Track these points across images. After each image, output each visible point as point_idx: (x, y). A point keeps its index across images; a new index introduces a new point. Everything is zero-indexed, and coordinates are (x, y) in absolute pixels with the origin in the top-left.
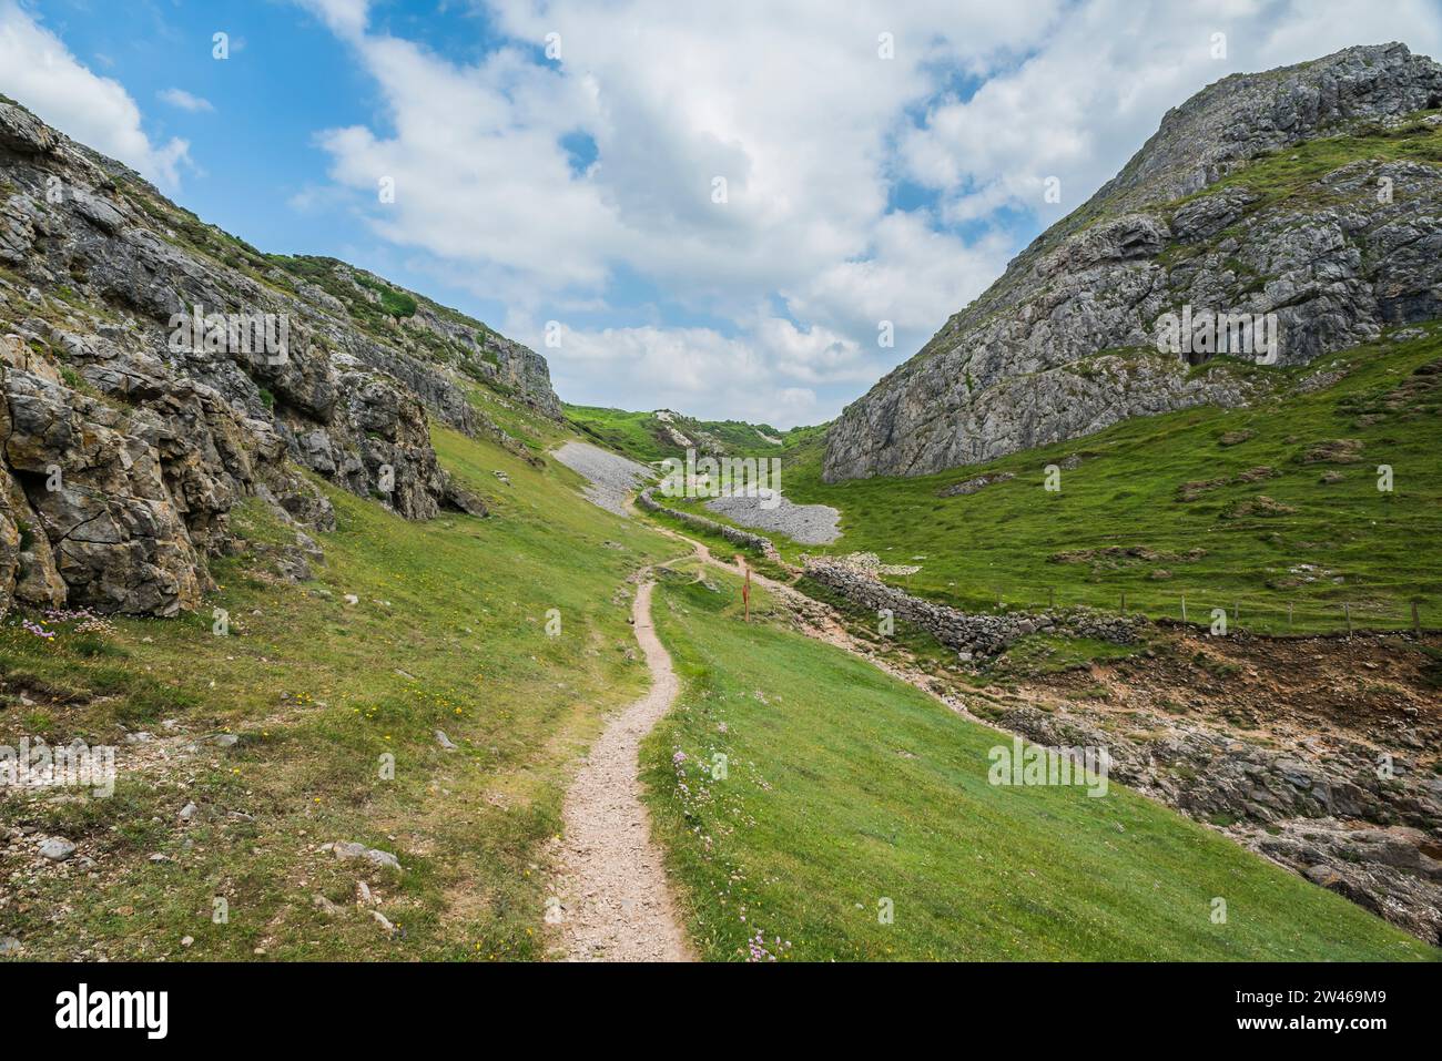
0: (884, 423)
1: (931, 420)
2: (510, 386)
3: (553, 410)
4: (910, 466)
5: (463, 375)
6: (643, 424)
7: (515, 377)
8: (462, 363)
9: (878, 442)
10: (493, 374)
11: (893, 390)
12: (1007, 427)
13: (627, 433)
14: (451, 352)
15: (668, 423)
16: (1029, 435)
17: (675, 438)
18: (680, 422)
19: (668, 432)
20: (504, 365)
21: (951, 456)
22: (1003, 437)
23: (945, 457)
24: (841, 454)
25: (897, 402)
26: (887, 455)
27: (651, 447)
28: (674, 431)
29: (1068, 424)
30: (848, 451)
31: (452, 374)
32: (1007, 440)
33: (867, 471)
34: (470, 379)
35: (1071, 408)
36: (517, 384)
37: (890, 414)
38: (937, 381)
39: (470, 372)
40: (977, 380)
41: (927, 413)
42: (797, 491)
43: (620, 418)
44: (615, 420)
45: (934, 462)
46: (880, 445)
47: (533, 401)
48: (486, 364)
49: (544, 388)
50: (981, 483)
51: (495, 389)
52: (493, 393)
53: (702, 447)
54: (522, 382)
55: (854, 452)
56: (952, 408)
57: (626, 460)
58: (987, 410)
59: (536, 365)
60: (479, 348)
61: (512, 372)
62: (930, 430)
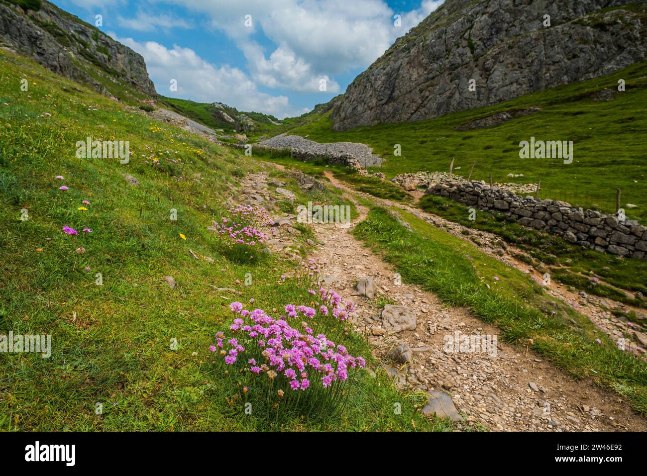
0: (387, 86)
1: (433, 78)
2: (119, 71)
3: (149, 90)
4: (412, 114)
5: (82, 58)
6: (207, 109)
7: (122, 66)
8: (81, 51)
9: (382, 100)
10: (105, 61)
11: (395, 61)
12: (517, 74)
13: (198, 113)
14: (72, 41)
15: (221, 109)
16: (538, 80)
17: (225, 118)
18: (227, 109)
19: (221, 114)
20: (114, 57)
21: (454, 103)
22: (512, 83)
23: (448, 104)
24: (350, 110)
25: (398, 69)
26: (389, 108)
27: (212, 122)
28: (225, 114)
29: (578, 68)
30: (355, 109)
31: (73, 55)
32: (515, 85)
33: (373, 120)
34: (88, 61)
35: (582, 55)
36: (123, 70)
37: (392, 79)
38: (440, 48)
39: (87, 57)
40: (479, 43)
41: (428, 74)
42: (318, 136)
43: (194, 105)
44: (191, 106)
45: (438, 109)
46: (384, 101)
47: (135, 82)
48: (100, 54)
49: (143, 75)
50: (505, 117)
51: (106, 70)
52: (106, 73)
53: (241, 122)
54: (128, 69)
55: (360, 108)
56: (453, 67)
57: (198, 124)
58: (494, 63)
59: (137, 61)
60: (94, 43)
61: (120, 62)
62: (432, 86)
